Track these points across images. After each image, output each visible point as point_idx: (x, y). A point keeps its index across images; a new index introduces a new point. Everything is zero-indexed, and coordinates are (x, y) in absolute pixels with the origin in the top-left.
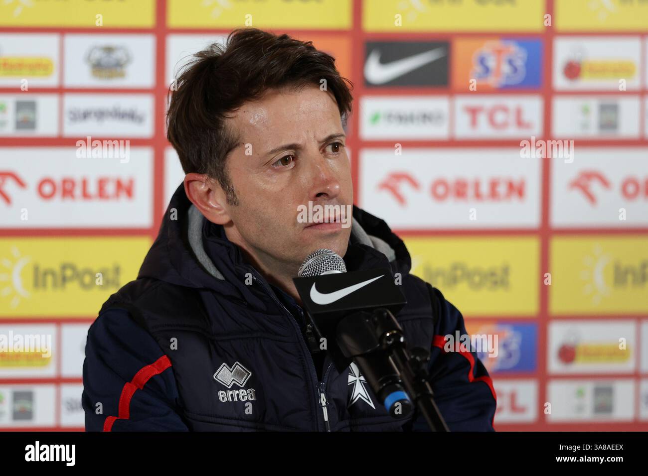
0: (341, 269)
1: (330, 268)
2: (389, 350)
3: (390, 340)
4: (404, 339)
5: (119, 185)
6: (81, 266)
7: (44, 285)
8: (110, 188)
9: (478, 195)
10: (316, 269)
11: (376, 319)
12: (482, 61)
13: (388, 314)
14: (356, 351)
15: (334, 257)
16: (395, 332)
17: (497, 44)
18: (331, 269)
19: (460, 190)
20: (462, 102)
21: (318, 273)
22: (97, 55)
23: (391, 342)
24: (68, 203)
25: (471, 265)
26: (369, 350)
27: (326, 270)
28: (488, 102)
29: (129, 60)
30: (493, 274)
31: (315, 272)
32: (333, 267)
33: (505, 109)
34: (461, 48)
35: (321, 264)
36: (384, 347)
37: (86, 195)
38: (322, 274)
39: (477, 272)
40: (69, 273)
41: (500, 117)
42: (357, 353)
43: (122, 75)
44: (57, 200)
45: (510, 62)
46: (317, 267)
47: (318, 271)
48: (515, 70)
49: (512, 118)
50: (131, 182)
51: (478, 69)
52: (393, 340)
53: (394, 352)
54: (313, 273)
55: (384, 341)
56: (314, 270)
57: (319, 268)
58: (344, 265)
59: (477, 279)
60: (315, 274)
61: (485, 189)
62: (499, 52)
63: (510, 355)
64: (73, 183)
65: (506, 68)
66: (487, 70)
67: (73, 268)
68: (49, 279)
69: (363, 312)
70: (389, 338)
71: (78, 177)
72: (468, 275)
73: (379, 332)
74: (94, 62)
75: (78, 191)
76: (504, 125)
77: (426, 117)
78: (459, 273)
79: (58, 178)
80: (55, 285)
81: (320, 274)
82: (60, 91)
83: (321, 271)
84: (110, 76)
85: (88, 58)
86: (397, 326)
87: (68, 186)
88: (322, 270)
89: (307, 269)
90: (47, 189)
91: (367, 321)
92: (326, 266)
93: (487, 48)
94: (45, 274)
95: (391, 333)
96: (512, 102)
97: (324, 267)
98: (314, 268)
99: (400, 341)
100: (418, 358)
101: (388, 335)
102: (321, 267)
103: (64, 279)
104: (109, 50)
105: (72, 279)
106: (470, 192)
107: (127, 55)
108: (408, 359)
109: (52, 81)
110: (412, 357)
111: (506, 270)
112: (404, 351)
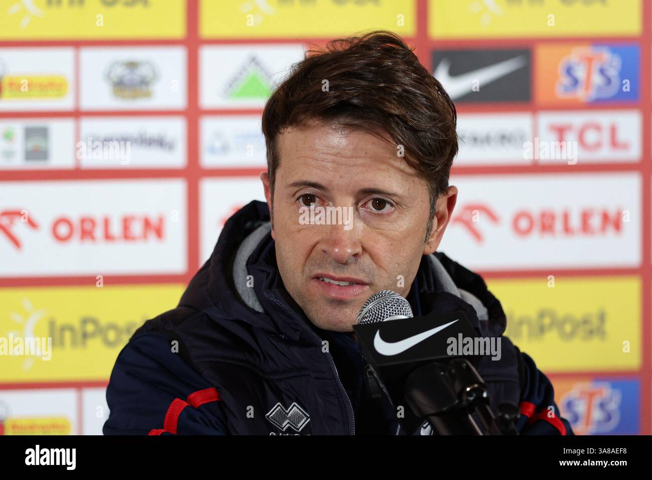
0: (406, 313)
1: (394, 312)
2: (470, 408)
3: (471, 396)
4: (487, 394)
5: (147, 223)
6: (104, 321)
7: (62, 343)
8: (137, 228)
9: (567, 229)
10: (378, 315)
11: (453, 371)
12: (569, 71)
13: (467, 366)
14: (429, 409)
15: (399, 299)
16: (476, 386)
17: (586, 50)
18: (396, 314)
19: (546, 223)
20: (546, 120)
21: (380, 319)
22: (120, 71)
23: (472, 398)
24: (88, 245)
25: (561, 312)
26: (445, 409)
27: (390, 316)
28: (577, 119)
29: (156, 76)
30: (586, 322)
31: (378, 317)
32: (398, 311)
33: (598, 128)
34: (544, 57)
35: (384, 309)
36: (465, 403)
37: (108, 237)
38: (385, 320)
39: (567, 319)
40: (90, 328)
41: (591, 137)
42: (431, 411)
43: (148, 95)
44: (75, 243)
45: (602, 71)
46: (379, 312)
47: (381, 316)
48: (609, 81)
49: (606, 137)
50: (161, 220)
51: (565, 80)
52: (474, 395)
53: (477, 409)
54: (374, 318)
55: (464, 397)
56: (375, 316)
57: (381, 313)
58: (410, 309)
59: (568, 328)
60: (377, 320)
61: (575, 221)
62: (589, 60)
63: (609, 418)
64: (93, 222)
65: (597, 79)
66: (576, 82)
67: (94, 322)
68: (68, 335)
69: (436, 363)
70: (470, 394)
71: (98, 216)
72: (558, 323)
73: (457, 387)
74: (115, 79)
75: (99, 232)
76: (598, 145)
77: (504, 138)
78: (547, 321)
79: (75, 216)
80: (74, 343)
81: (383, 319)
82: (76, 114)
83: (384, 317)
84: (135, 97)
85: (108, 76)
86: (479, 379)
87: (88, 226)
88: (385, 315)
89: (368, 314)
90: (63, 230)
91: (442, 373)
92: (390, 310)
93: (575, 55)
94: (63, 329)
95: (472, 387)
96: (605, 119)
97: (387, 312)
98: (376, 313)
99: (483, 397)
100: (507, 416)
101: (468, 389)
102: (384, 311)
103: (85, 336)
104: (132, 65)
105: (93, 335)
106: (559, 225)
107: (154, 72)
108: (493, 416)
109: (66, 103)
110: (500, 414)
111: (602, 317)
112: (488, 408)
